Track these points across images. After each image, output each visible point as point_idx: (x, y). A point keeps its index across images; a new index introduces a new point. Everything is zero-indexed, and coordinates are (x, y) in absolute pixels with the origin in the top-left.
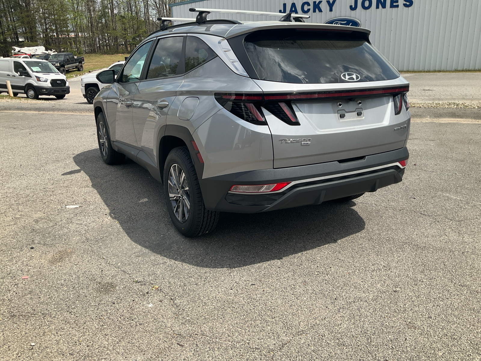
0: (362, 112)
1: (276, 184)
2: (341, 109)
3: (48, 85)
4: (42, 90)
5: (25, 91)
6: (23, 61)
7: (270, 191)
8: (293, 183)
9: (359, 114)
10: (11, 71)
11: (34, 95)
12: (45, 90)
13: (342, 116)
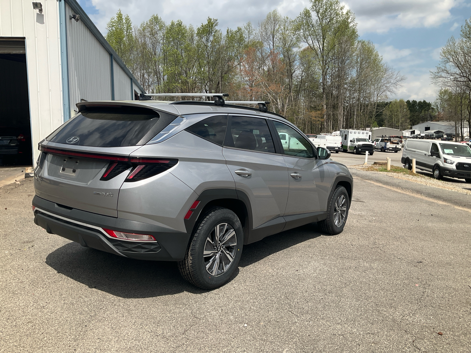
2: (65, 164)
3: (453, 167)
4: (446, 171)
5: (433, 170)
6: (439, 144)
9: (74, 171)
10: (428, 152)
11: (438, 174)
12: (448, 172)
13: (64, 170)
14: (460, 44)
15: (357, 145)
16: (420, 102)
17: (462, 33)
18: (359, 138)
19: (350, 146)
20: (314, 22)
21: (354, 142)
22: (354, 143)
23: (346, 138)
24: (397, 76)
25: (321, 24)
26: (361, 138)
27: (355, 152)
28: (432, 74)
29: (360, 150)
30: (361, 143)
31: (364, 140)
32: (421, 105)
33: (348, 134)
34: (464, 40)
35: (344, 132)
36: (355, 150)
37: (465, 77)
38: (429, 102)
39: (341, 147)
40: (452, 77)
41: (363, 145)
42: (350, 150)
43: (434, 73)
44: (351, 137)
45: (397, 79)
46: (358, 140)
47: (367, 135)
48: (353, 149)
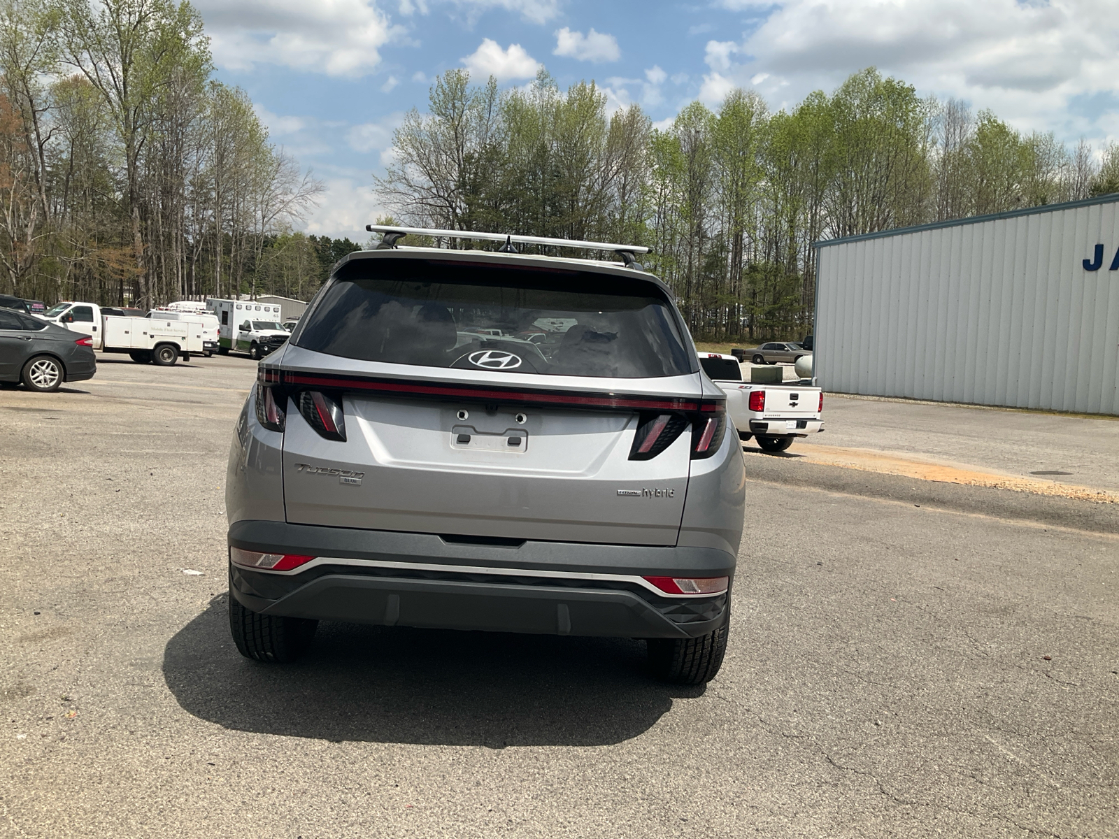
0: (523, 439)
1: (283, 556)
2: (463, 424)
7: (271, 569)
8: (318, 561)
9: (514, 442)
13: (464, 440)
14: (430, 127)
15: (257, 338)
16: (338, 242)
17: (432, 104)
18: (260, 320)
19: (237, 340)
20: (95, 16)
21: (250, 331)
22: (250, 333)
23: (225, 318)
24: (307, 179)
25: (116, 24)
26: (263, 320)
27: (254, 354)
28: (377, 182)
29: (266, 349)
30: (268, 333)
31: (271, 326)
32: (340, 249)
33: (232, 311)
34: (438, 118)
35: (221, 305)
36: (254, 350)
37: (441, 197)
38: (357, 244)
39: (218, 341)
40: (417, 195)
41: (273, 336)
42: (240, 348)
43: (382, 181)
44: (238, 318)
45: (306, 187)
46: (260, 325)
47: (276, 313)
48: (248, 346)
